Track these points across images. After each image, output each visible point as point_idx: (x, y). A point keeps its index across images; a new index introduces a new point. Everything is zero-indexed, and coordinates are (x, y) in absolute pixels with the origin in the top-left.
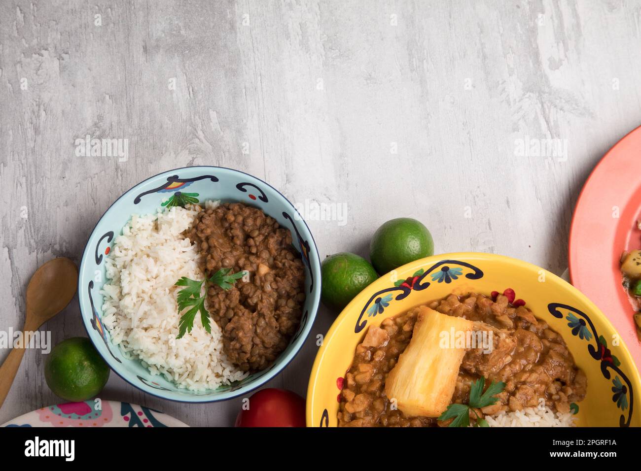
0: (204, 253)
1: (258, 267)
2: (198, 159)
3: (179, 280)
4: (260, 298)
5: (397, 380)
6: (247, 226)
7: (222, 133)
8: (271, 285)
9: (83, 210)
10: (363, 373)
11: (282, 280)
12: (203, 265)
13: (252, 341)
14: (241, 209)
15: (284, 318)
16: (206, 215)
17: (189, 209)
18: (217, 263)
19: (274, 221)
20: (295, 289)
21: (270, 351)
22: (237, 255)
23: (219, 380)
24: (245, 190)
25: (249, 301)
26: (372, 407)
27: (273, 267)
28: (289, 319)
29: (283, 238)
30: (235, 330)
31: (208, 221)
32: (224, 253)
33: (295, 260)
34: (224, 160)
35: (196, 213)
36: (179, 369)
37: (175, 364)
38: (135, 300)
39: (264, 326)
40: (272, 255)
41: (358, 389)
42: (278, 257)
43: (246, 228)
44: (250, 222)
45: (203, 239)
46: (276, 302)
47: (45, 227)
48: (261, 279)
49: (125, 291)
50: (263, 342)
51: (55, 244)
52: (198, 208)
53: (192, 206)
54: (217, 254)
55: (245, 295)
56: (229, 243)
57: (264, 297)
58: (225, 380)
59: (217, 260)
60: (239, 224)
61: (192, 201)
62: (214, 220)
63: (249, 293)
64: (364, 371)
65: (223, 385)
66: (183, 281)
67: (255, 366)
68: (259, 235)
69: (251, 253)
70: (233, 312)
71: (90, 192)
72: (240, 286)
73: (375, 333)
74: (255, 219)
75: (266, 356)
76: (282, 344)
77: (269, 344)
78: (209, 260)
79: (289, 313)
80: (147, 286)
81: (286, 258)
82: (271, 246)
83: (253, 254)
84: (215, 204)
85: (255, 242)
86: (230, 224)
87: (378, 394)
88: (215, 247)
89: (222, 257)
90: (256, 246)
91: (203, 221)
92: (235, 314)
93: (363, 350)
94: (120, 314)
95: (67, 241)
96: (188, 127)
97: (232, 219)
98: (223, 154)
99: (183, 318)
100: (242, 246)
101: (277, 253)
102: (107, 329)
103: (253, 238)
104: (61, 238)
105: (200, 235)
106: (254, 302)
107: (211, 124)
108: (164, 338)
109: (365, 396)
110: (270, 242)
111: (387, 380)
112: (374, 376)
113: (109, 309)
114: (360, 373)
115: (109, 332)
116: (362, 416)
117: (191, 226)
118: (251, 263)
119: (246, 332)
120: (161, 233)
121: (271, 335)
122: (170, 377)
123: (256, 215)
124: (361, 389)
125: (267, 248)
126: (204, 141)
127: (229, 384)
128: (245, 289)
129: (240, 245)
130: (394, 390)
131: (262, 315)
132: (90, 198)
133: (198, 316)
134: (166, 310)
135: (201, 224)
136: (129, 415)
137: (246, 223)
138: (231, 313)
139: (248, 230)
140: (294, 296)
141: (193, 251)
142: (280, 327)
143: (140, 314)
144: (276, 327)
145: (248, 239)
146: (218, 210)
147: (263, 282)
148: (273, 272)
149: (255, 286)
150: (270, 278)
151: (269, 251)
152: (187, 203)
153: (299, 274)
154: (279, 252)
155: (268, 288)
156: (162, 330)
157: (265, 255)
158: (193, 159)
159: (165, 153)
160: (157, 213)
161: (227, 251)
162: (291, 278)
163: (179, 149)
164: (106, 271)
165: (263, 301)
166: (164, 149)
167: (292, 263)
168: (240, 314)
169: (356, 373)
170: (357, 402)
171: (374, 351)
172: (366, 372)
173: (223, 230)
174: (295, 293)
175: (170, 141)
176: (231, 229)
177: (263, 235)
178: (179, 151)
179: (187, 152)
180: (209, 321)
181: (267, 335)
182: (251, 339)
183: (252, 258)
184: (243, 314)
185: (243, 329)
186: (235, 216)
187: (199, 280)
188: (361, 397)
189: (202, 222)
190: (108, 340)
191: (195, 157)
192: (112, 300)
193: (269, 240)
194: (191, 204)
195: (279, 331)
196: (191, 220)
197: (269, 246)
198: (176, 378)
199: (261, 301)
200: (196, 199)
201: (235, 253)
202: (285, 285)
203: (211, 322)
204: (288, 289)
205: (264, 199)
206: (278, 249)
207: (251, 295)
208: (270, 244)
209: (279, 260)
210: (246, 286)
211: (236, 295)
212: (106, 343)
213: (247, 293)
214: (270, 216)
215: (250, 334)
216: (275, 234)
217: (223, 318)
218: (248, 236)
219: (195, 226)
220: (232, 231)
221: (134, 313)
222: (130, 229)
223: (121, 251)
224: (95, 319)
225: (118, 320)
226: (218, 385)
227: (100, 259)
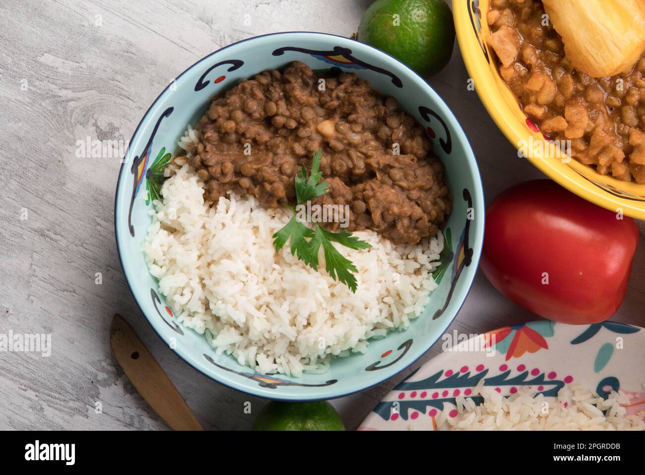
0: (256, 190)
1: (318, 132)
2: (100, 119)
3: (274, 243)
4: (363, 156)
5: (588, 51)
6: (255, 112)
7: (84, 65)
8: (354, 132)
9: (72, 313)
10: (542, 89)
11: (357, 112)
12: (268, 200)
13: (410, 199)
14: (224, 105)
15: (408, 143)
16: (203, 155)
17: (174, 173)
18: (281, 180)
19: (269, 73)
20: (376, 105)
21: (435, 188)
22: (285, 150)
23: (425, 274)
24: (208, 82)
25: (357, 171)
26: (591, 106)
27: (330, 114)
28: (412, 137)
29: (302, 77)
30: (386, 213)
31: (212, 159)
32: (273, 164)
33: (341, 81)
34: (124, 87)
35: (186, 168)
36: (380, 315)
37: (374, 314)
38: (260, 314)
39: (402, 174)
40: (314, 105)
41: (555, 109)
42: (322, 98)
43: (257, 115)
44: (253, 105)
45: (235, 179)
46: (377, 138)
47: (63, 375)
48: (338, 139)
49: (240, 319)
50: (421, 188)
51: (96, 376)
52: (179, 161)
53: (171, 167)
54: (269, 172)
55: (343, 173)
56: (259, 150)
57: (364, 150)
58: (430, 267)
59: (278, 179)
60: (244, 121)
61: (165, 162)
62: (214, 149)
63: (347, 166)
64: (541, 85)
65: (433, 273)
66: (278, 242)
67: (442, 218)
68: (277, 105)
69: (294, 132)
70: (360, 201)
71: (51, 288)
72: (328, 172)
73: (502, 41)
74: (253, 95)
75: (439, 197)
76: (437, 166)
77: (428, 182)
78: (271, 188)
79: (404, 133)
80: (256, 289)
81: (332, 90)
82: (304, 98)
83: (297, 128)
84: (192, 135)
85: (282, 115)
86: (236, 132)
87: (581, 88)
88: (258, 170)
89: (276, 169)
90: (290, 117)
91: (210, 164)
92: (365, 200)
93: (512, 71)
94: (265, 345)
95: (102, 357)
96: (43, 104)
97: (231, 125)
98: (115, 82)
99: (330, 268)
100: (274, 137)
101: (316, 96)
102: (273, 374)
103: (276, 115)
104: (92, 363)
105: (227, 180)
106: (363, 167)
107: (60, 70)
108: (336, 308)
109: (572, 105)
110: (298, 96)
111: (574, 65)
112: (555, 78)
113: (248, 355)
114: (538, 93)
115: (278, 373)
116: (593, 125)
117: (202, 184)
118: (309, 138)
119: (396, 201)
120: (188, 228)
121: (419, 172)
122: (383, 332)
123: (248, 90)
124: (558, 105)
125: (301, 105)
126: (79, 95)
127: (439, 264)
128: (338, 168)
129: (271, 138)
130: (597, 62)
131: (386, 169)
132: (61, 293)
133: (339, 248)
134: (308, 282)
135: (212, 170)
136: (394, 411)
137: (250, 111)
138: (361, 205)
139: (260, 114)
140: (385, 112)
141: (239, 203)
142: (415, 155)
143: (287, 318)
144: (412, 160)
145: (272, 121)
146: (206, 135)
147: (344, 139)
148: (337, 118)
149: (341, 152)
150: (344, 127)
151: (306, 106)
152: (163, 171)
153: (364, 88)
154: (317, 94)
155: (356, 138)
156: (324, 305)
157: (309, 114)
158: (95, 125)
159: (62, 158)
160: (152, 217)
161: (273, 159)
162: (362, 100)
163: (67, 133)
164: (193, 330)
165: (370, 154)
166: (55, 155)
167: (343, 86)
168: (370, 193)
169: (533, 98)
170: (575, 119)
171: (521, 59)
172: (544, 84)
173: (235, 145)
174: (383, 109)
175: (49, 140)
176: (243, 135)
177: (280, 99)
178: (71, 136)
179: (79, 127)
180: (355, 239)
181: (416, 177)
182: (408, 200)
183: (303, 133)
184: (373, 189)
185: (391, 202)
186: (230, 118)
187: (287, 220)
188: (570, 111)
189: (210, 166)
190: (287, 379)
191: (94, 121)
192: (237, 345)
193: (295, 97)
194: (167, 166)
195: (419, 159)
196: (194, 179)
197: (302, 102)
198: (390, 324)
199: (367, 156)
200: (167, 155)
201: (280, 151)
202: (365, 114)
203: (358, 237)
204: (372, 113)
205: (237, 64)
206: (311, 92)
207: (351, 166)
208: (300, 98)
209: (328, 99)
210: (334, 164)
211: (338, 183)
212: (290, 384)
213: (345, 168)
214: (258, 74)
215: (402, 196)
216: (289, 82)
217: (357, 218)
218: (268, 121)
219: (207, 182)
220: (248, 136)
221: (280, 326)
222: (157, 264)
223: (182, 295)
224: (258, 380)
225: (269, 353)
226: (432, 278)
227: (177, 326)
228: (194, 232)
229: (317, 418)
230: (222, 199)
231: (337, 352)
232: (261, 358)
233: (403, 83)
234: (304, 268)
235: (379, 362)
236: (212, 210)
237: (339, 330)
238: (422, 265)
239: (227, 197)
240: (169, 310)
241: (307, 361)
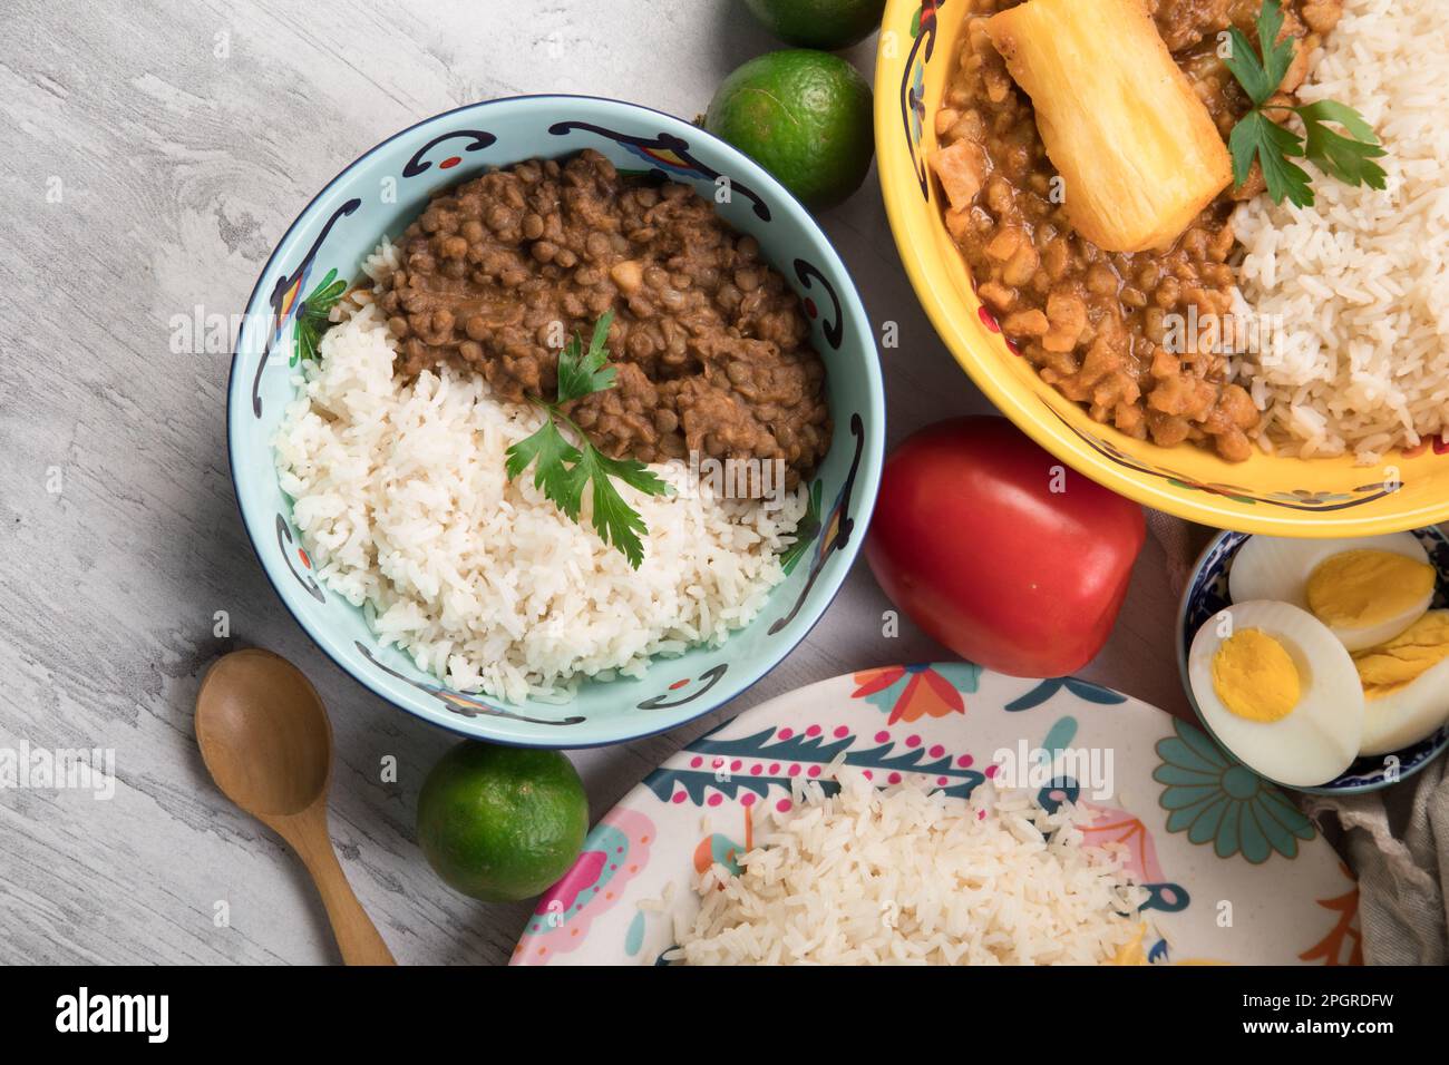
0: (489, 366)
1: (612, 279)
2: (228, 202)
3: (507, 463)
4: (685, 332)
5: (1100, 203)
6: (505, 228)
7: (213, 104)
8: (675, 288)
9: (132, 539)
10: (1013, 257)
11: (684, 254)
12: (507, 387)
13: (758, 420)
14: (452, 208)
15: (767, 321)
16: (402, 292)
17: (347, 317)
18: (535, 355)
19: (539, 163)
20: (721, 246)
21: (805, 406)
22: (549, 303)
23: (766, 554)
24: (428, 165)
25: (671, 358)
26: (1094, 299)
27: (637, 251)
28: (776, 311)
29: (596, 179)
30: (712, 438)
31: (418, 300)
32: (524, 325)
33: (665, 195)
34: (280, 153)
35: (370, 310)
36: (678, 617)
37: (668, 613)
38: (466, 585)
39: (749, 374)
40: (612, 231)
41: (1033, 297)
42: (627, 221)
43: (507, 235)
44: (503, 217)
45: (453, 342)
46: (715, 305)
47: (101, 647)
48: (644, 296)
49: (430, 591)
50: (780, 403)
51: (161, 656)
52: (358, 297)
53: (344, 305)
54: (516, 338)
55: (646, 357)
56: (504, 297)
57: (688, 322)
58: (777, 543)
59: (529, 353)
60: (483, 241)
61: (333, 295)
62: (424, 285)
63: (655, 345)
64: (1013, 250)
65: (782, 555)
66: (515, 463)
67: (810, 460)
68: (545, 221)
69: (569, 273)
70: (669, 411)
71: (102, 491)
72: (621, 352)
73: (954, 165)
74: (505, 199)
75: (809, 422)
76: (813, 369)
77: (794, 394)
78: (515, 367)
79: (763, 302)
80: (463, 539)
81: (646, 209)
82: (595, 215)
83: (575, 268)
84: (389, 254)
85: (553, 241)
86: (467, 260)
87: (1080, 266)
88: (496, 332)
89: (529, 335)
90: (566, 246)
91: (413, 309)
92: (678, 410)
93: (965, 219)
94: (467, 640)
95: (175, 625)
96: (131, 162)
97: (459, 245)
98: (265, 143)
99: (598, 521)
100: (533, 277)
101: (616, 216)
102: (474, 694)
103: (542, 238)
104: (157, 633)
105: (440, 340)
106: (682, 351)
107: (170, 106)
108: (600, 592)
109: (1061, 294)
110: (584, 212)
111: (1073, 223)
112: (1038, 242)
113: (436, 654)
114: (1005, 264)
115: (484, 693)
116: (1092, 333)
117: (394, 343)
118: (595, 288)
119: (732, 419)
120: (359, 416)
121: (780, 374)
122: (679, 647)
123: (498, 189)
124: (1038, 289)
125: (589, 228)
126: (197, 155)
127: (794, 540)
128: (638, 348)
129: (527, 279)
130: (1111, 222)
131: (723, 361)
132: (117, 501)
133: (620, 487)
134: (557, 540)
135: (416, 321)
136: (679, 787)
137: (497, 226)
138: (670, 419)
139: (514, 234)
140: (735, 261)
141: (454, 386)
142: (777, 343)
143: (511, 598)
144: (771, 352)
145: (533, 250)
146: (413, 258)
147: (656, 298)
148: (649, 259)
149: (647, 320)
150: (659, 276)
151: (597, 230)
152: (328, 311)
153: (702, 213)
154: (618, 212)
155: (677, 299)
156: (581, 584)
157: (600, 245)
158: (219, 212)
159: (152, 263)
160: (297, 389)
161: (525, 316)
162: (697, 233)
163: (167, 220)
164: (343, 598)
165: (697, 331)
166: (140, 256)
167: (666, 205)
168: (689, 399)
169: (995, 272)
170: (1062, 318)
171: (984, 201)
172: (1018, 250)
173: (463, 282)
174: (731, 254)
175: (133, 228)
176: (479, 266)
177: (553, 212)
178: (174, 227)
179: (190, 212)
180: (651, 476)
181: (773, 381)
182: (753, 421)
183: (585, 277)
184: (694, 393)
185: (723, 420)
186: (459, 233)
187: (535, 426)
188: (1056, 304)
189: (413, 313)
190: (500, 705)
191: (217, 206)
192: (417, 635)
193: (579, 211)
194: (336, 303)
195: (783, 352)
196: (381, 332)
197: (590, 222)
198: (694, 635)
199: (692, 334)
200: (339, 282)
201: (540, 303)
202: (699, 259)
203: (657, 472)
204: (711, 260)
205: (484, 140)
206: (609, 208)
207: (662, 347)
208: (588, 214)
209: (637, 224)
210: (632, 339)
211: (634, 374)
212: (502, 714)
213: (650, 349)
214: (518, 163)
215: (745, 413)
216: (572, 184)
217: (660, 440)
218: (526, 248)
219: (404, 339)
220: (487, 269)
221: (498, 611)
222: (295, 473)
223: (332, 532)
224: (445, 700)
225: (472, 656)
226: (778, 564)
227: (316, 587)
228: (367, 424)
229: (540, 779)
230: (425, 375)
231: (592, 670)
232: (458, 663)
233: (772, 216)
234: (554, 514)
235: (665, 696)
236: (406, 391)
237: (602, 632)
238: (764, 539)
239: (436, 372)
240: (305, 556)
241: (538, 679)
